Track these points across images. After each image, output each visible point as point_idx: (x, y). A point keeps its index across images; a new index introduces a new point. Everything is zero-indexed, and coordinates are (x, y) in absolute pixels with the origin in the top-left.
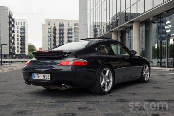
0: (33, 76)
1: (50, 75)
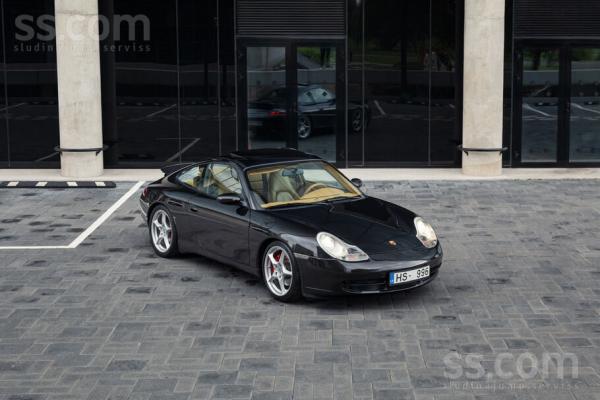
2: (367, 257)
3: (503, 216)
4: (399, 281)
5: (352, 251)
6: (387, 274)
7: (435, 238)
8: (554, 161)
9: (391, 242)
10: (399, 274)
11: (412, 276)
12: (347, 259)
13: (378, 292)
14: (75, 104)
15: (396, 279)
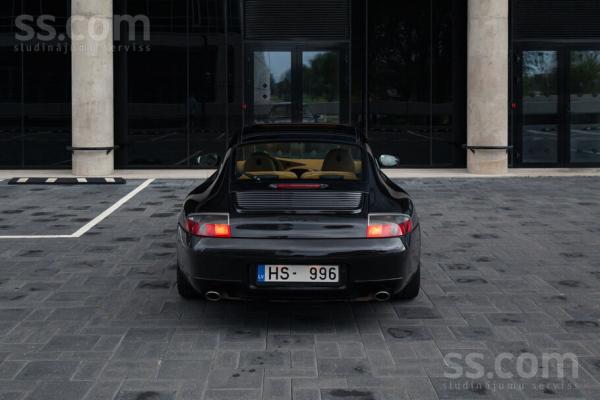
0: (264, 273)
1: (337, 267)
8: (556, 161)
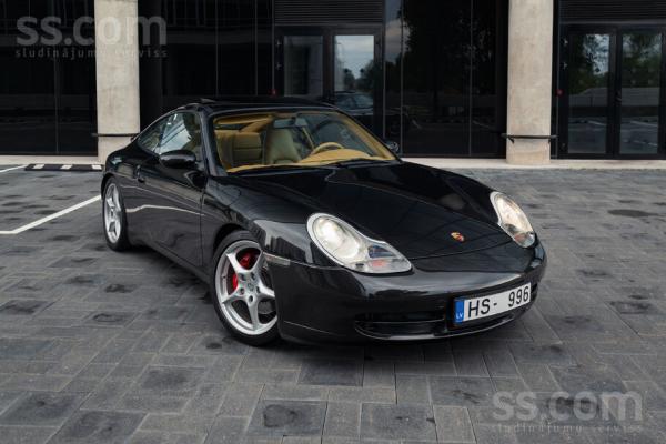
2: (408, 266)
3: (576, 205)
4: (473, 317)
5: (376, 252)
6: (450, 301)
7: (530, 229)
8: (604, 152)
9: (454, 235)
10: (474, 302)
11: (500, 303)
12: (366, 269)
13: (431, 336)
14: (110, 89)
15: (469, 312)
